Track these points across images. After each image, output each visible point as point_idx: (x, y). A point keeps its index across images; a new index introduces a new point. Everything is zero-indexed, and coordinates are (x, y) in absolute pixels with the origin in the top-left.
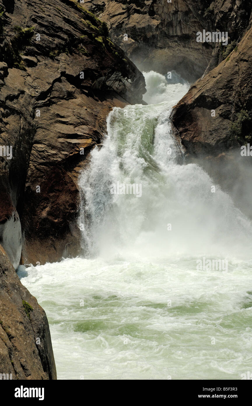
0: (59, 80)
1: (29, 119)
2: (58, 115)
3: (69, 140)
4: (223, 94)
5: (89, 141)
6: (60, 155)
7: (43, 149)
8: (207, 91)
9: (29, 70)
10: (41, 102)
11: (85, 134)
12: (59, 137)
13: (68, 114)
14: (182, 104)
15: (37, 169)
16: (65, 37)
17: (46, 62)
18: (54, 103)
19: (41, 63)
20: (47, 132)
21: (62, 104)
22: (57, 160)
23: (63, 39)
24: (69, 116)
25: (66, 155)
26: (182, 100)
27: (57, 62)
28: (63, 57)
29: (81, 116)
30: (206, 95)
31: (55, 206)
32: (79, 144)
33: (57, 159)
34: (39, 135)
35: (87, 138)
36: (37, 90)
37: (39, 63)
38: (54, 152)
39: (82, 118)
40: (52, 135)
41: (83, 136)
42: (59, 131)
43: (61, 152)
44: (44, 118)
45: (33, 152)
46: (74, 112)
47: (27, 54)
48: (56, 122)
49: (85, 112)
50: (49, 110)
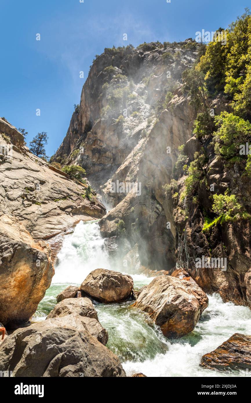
0: (55, 209)
1: (33, 222)
2: (49, 221)
3: (50, 230)
4: (117, 214)
5: (60, 231)
6: (44, 235)
7: (37, 233)
9: (42, 205)
10: (42, 216)
12: (46, 229)
16: (65, 194)
17: (52, 203)
18: (49, 217)
19: (50, 203)
20: (40, 227)
21: (53, 217)
22: (41, 237)
23: (63, 195)
24: (54, 222)
25: (47, 235)
27: (57, 203)
28: (60, 201)
29: (60, 222)
32: (54, 231)
34: (37, 228)
35: (60, 229)
36: (42, 212)
37: (48, 203)
38: (41, 234)
40: (43, 228)
41: (58, 229)
42: (47, 227)
44: (42, 222)
46: (57, 220)
47: (44, 200)
48: (47, 224)
49: (63, 220)
50: (45, 219)
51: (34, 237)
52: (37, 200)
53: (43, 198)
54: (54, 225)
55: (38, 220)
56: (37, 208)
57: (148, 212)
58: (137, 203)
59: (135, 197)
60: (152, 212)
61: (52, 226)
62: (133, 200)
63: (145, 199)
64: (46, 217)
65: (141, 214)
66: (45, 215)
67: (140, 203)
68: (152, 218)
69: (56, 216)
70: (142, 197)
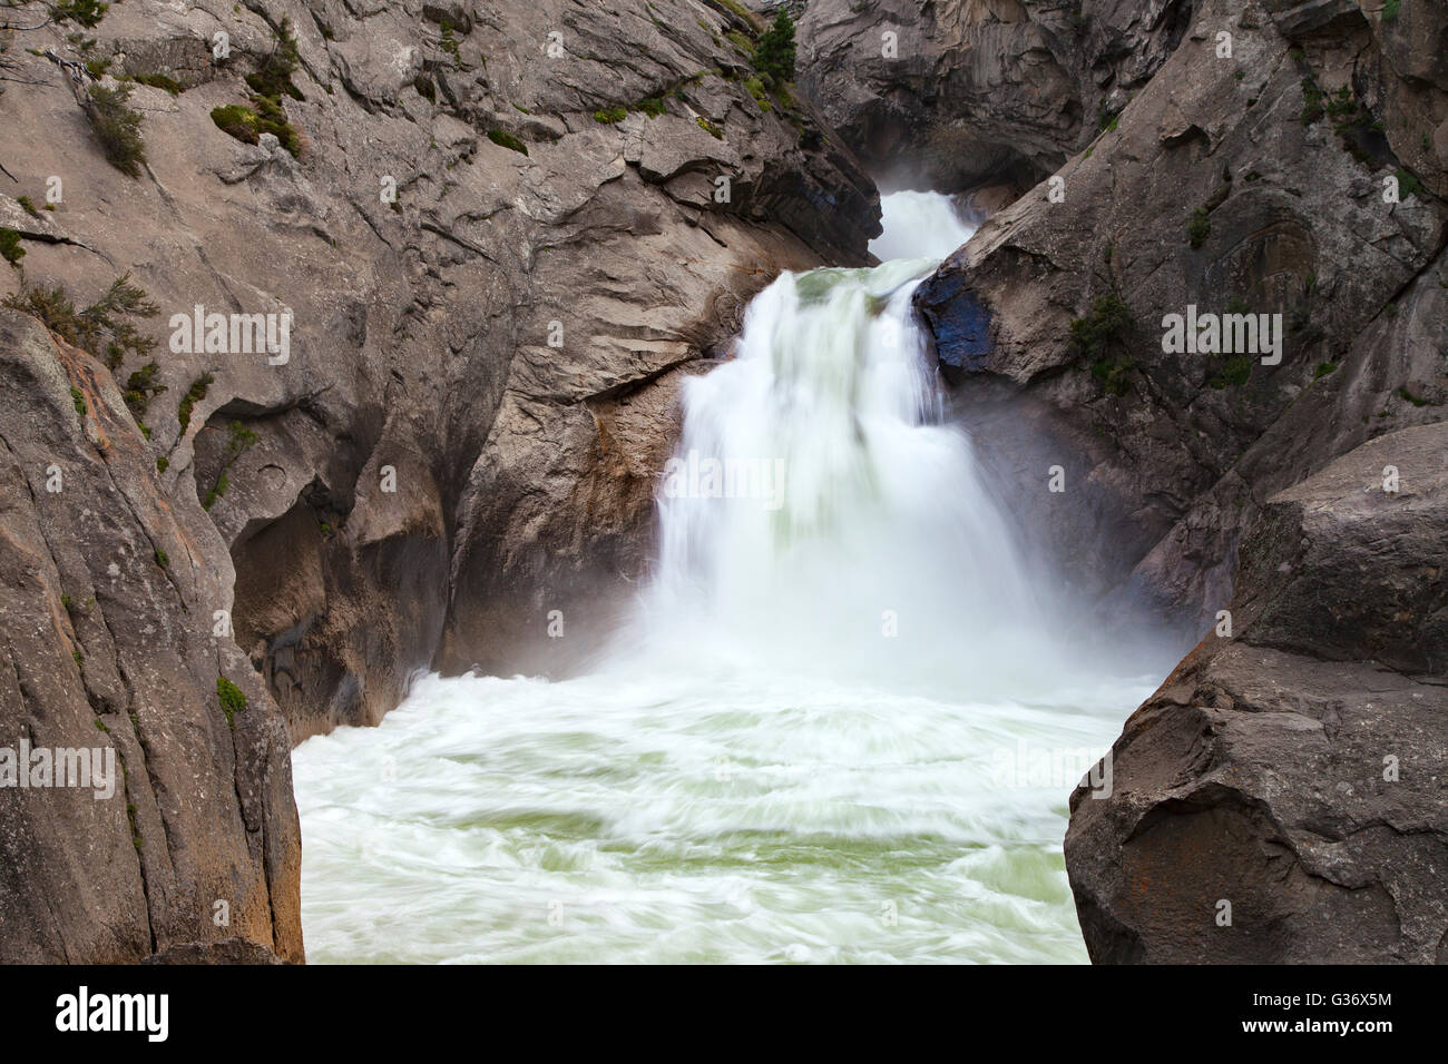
0: (618, 181)
1: (517, 278)
2: (602, 276)
3: (622, 343)
4: (1065, 246)
5: (681, 349)
6: (593, 380)
7: (547, 361)
8: (1022, 235)
9: (535, 151)
10: (556, 236)
11: (671, 328)
12: (597, 333)
13: (632, 273)
14: (951, 266)
15: (523, 410)
17: (590, 134)
18: (595, 241)
19: (576, 136)
21: (618, 246)
22: (581, 393)
23: (645, 76)
24: (632, 279)
25: (609, 381)
26: (955, 257)
27: (620, 135)
28: (636, 123)
29: (668, 283)
30: (1018, 244)
31: (563, 514)
32: (649, 353)
33: (582, 390)
34: (541, 322)
35: (675, 340)
36: (549, 206)
37: (568, 137)
38: (574, 369)
39: (671, 288)
41: (665, 333)
42: (597, 316)
43: (598, 372)
44: (562, 279)
45: (516, 364)
46: (648, 269)
47: (538, 111)
48: (595, 292)
49: (681, 272)
50: (577, 259)
51: (539, 391)
52: (497, 109)
53: (530, 92)
54: (636, 309)
55: (544, 267)
56: (513, 174)
57: (1325, 252)
58: (1228, 178)
59: (1211, 128)
60: (1357, 249)
61: (631, 315)
62: (1195, 149)
63: (1299, 151)
64: (578, 244)
65: (1260, 256)
66: (571, 232)
67: (1253, 176)
68: (1355, 292)
69: (630, 241)
70: (1275, 132)
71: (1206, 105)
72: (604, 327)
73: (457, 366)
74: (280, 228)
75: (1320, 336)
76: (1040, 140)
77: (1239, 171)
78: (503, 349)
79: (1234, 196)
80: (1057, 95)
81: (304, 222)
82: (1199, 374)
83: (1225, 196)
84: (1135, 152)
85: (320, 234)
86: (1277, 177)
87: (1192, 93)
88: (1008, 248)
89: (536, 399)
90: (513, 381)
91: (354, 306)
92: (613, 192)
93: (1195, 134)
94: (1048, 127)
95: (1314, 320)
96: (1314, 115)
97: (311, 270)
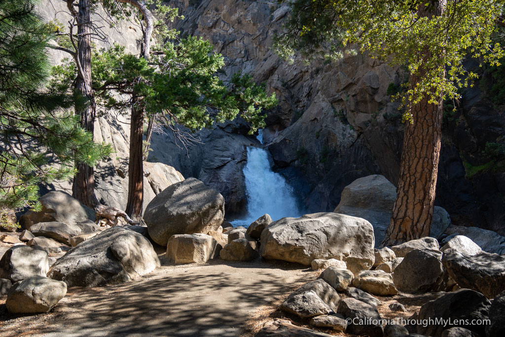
3: (220, 158)
4: (294, 139)
5: (230, 159)
8: (287, 137)
18: (213, 140)
20: (209, 154)
21: (217, 141)
24: (220, 147)
25: (218, 165)
32: (224, 160)
33: (214, 167)
34: (206, 155)
38: (212, 163)
40: (212, 155)
42: (215, 154)
43: (216, 164)
45: (203, 163)
49: (228, 145)
50: (210, 144)
54: (221, 152)
57: (338, 139)
58: (322, 126)
59: (318, 118)
60: (344, 139)
61: (221, 154)
62: (316, 121)
63: (333, 122)
64: (211, 141)
65: (328, 140)
66: (209, 139)
67: (326, 126)
68: (344, 146)
69: (219, 140)
70: (329, 119)
71: (317, 114)
72: (216, 156)
73: (194, 164)
74: (166, 142)
75: (338, 153)
76: (285, 116)
77: (324, 125)
78: (201, 160)
79: (323, 130)
80: (288, 108)
81: (170, 141)
82: (319, 161)
83: (321, 130)
84: (306, 122)
85: (172, 142)
86: (330, 126)
87: (315, 112)
88: (285, 139)
89: (207, 169)
90: (202, 166)
91: (179, 155)
92: (215, 132)
93: (316, 119)
94: (286, 114)
95: (337, 151)
96: (335, 116)
97: (172, 149)
